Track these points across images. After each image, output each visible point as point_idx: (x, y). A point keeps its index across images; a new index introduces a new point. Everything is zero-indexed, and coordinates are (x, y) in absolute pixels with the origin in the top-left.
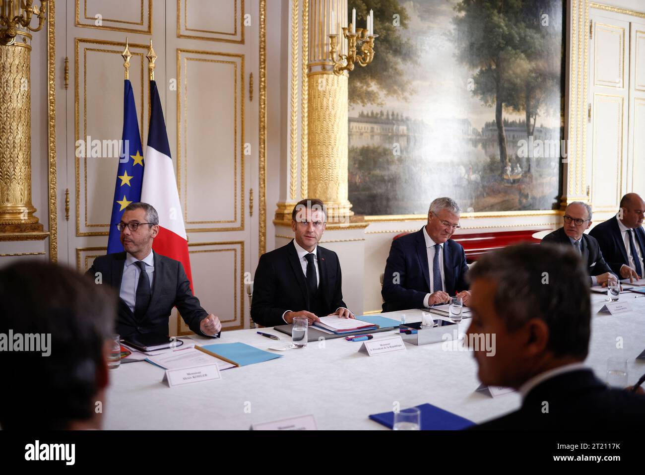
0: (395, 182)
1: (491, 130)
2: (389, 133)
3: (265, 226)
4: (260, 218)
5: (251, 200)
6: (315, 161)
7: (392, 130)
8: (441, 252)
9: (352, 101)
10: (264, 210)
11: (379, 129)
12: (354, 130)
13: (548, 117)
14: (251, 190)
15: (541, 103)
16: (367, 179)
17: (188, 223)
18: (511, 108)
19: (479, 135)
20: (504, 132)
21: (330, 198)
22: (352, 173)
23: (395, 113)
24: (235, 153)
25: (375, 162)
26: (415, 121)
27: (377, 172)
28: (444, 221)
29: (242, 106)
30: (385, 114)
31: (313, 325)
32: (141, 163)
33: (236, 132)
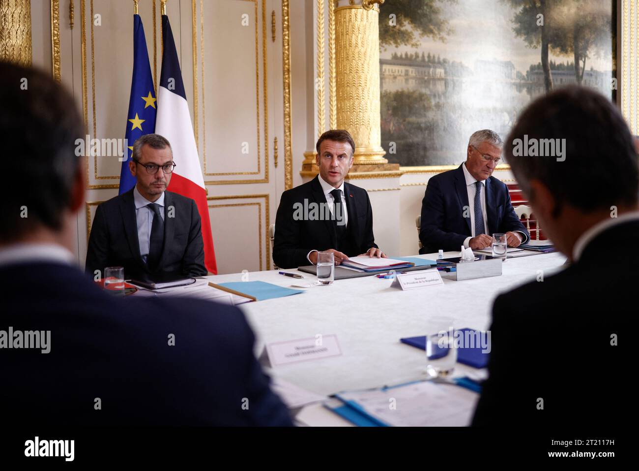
0: (433, 130)
1: (537, 73)
2: (426, 76)
3: (291, 178)
4: (286, 169)
5: (275, 149)
6: (344, 104)
7: (429, 73)
8: (482, 190)
9: (384, 42)
10: (291, 160)
11: (414, 72)
12: (387, 73)
13: (599, 59)
14: (276, 139)
15: (592, 45)
16: (402, 126)
17: (207, 175)
18: (558, 50)
19: (524, 79)
20: (551, 75)
21: (362, 144)
22: (386, 119)
23: (432, 55)
24: (258, 98)
25: (411, 108)
26: (453, 63)
27: (413, 119)
28: (485, 154)
29: (264, 47)
30: (420, 55)
31: (341, 264)
32: (154, 106)
33: (257, 76)
